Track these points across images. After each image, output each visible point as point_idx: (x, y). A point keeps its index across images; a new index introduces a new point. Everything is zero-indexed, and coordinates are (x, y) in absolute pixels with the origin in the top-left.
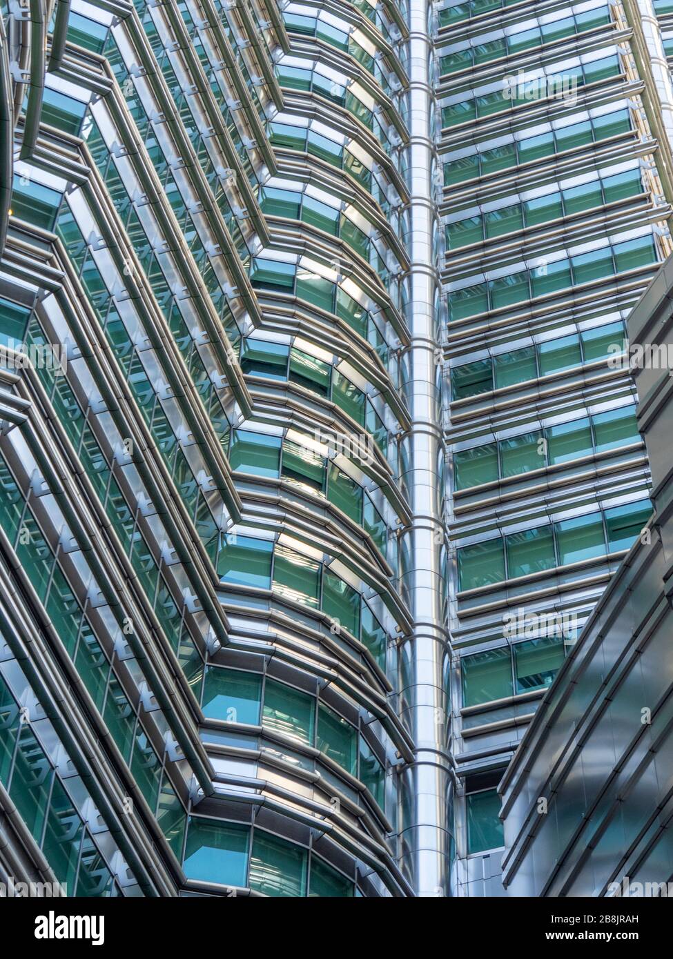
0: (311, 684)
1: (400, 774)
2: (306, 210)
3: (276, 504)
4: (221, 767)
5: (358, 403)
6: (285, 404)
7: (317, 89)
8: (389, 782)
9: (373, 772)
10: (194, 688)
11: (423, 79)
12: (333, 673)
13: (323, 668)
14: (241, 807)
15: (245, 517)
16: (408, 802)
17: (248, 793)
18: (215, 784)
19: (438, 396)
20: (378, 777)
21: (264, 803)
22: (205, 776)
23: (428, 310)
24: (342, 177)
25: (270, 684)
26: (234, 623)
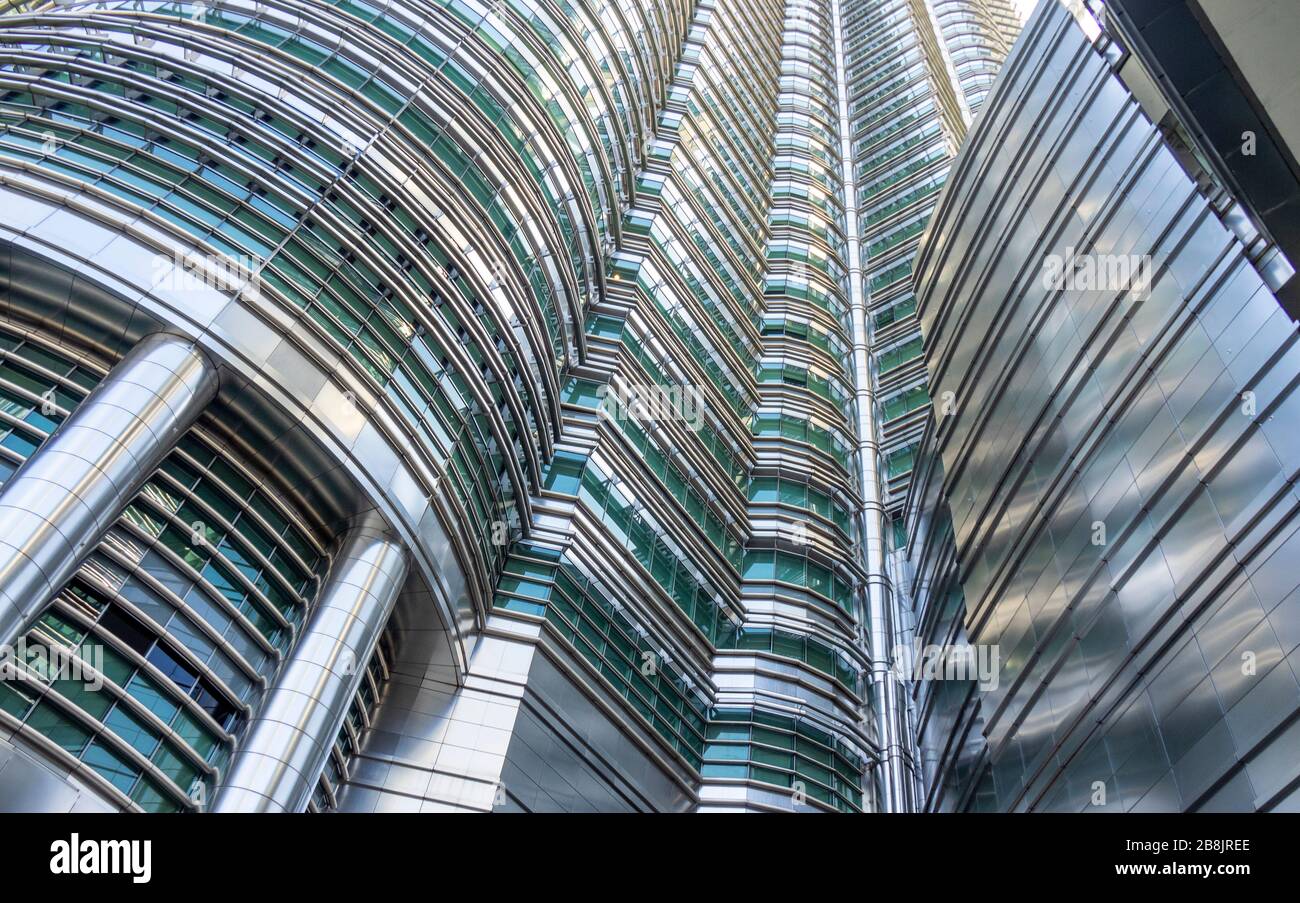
0: (803, 478)
1: (857, 515)
2: (790, 253)
3: (781, 395)
4: (754, 523)
5: (824, 341)
6: (783, 347)
7: (793, 195)
8: (852, 520)
9: (842, 517)
10: (745, 493)
11: (851, 180)
12: (813, 471)
13: (809, 470)
14: (769, 542)
15: (763, 403)
16: (861, 528)
17: (774, 534)
18: (753, 532)
19: (867, 331)
20: (846, 519)
21: (778, 538)
22: (748, 529)
23: (859, 290)
24: (808, 234)
25: (781, 481)
26: (759, 455)
